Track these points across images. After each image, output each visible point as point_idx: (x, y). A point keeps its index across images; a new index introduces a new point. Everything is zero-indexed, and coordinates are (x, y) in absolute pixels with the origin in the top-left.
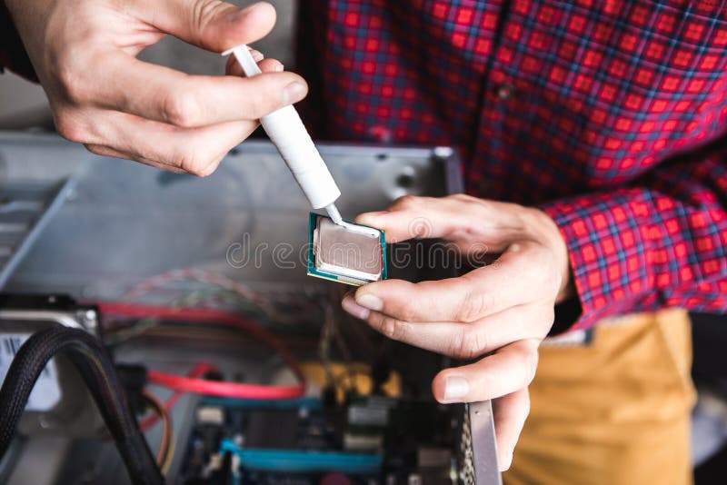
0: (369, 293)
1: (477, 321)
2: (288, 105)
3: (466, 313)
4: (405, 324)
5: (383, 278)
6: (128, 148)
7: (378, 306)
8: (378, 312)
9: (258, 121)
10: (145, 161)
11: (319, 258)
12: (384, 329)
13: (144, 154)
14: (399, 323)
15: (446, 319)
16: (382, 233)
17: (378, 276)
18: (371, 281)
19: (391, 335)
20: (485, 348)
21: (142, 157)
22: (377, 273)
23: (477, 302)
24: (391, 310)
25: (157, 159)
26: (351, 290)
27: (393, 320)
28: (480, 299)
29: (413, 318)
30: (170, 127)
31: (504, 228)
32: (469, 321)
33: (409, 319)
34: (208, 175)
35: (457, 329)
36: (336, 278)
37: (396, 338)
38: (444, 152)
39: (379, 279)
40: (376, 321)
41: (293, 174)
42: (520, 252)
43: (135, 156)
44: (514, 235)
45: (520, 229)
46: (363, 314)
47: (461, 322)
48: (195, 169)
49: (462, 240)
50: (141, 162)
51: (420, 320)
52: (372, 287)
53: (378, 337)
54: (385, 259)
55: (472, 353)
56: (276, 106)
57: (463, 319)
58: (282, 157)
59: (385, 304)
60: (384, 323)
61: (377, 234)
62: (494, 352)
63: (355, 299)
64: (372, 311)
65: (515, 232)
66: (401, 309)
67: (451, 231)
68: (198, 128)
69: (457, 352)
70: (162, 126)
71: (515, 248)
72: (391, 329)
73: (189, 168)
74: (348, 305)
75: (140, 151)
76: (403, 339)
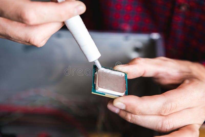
0: (119, 101)
1: (169, 115)
2: (77, 15)
3: (163, 111)
4: (136, 116)
5: (126, 95)
6: (4, 34)
7: (123, 107)
8: (124, 110)
9: (64, 23)
10: (13, 39)
11: (97, 85)
12: (126, 118)
13: (12, 36)
14: (133, 115)
15: (154, 114)
16: (126, 74)
17: (124, 94)
18: (120, 96)
19: (129, 121)
20: (173, 128)
21: (11, 38)
22: (123, 92)
23: (169, 106)
24: (129, 110)
25: (18, 39)
26: (111, 100)
27: (130, 114)
28: (170, 105)
29: (140, 113)
30: (23, 25)
31: (182, 72)
32: (165, 114)
33: (138, 114)
34: (41, 46)
35: (159, 118)
36: (104, 94)
37: (132, 122)
38: (155, 36)
39: (124, 95)
40: (123, 114)
41: (79, 46)
42: (189, 84)
43: (8, 37)
44: (187, 76)
45: (189, 73)
46: (117, 111)
47: (161, 115)
48: (35, 44)
49: (163, 78)
50: (11, 40)
51: (143, 114)
52: (121, 99)
53: (124, 121)
54: (127, 86)
55: (167, 130)
56: (71, 16)
57: (163, 114)
58: (75, 38)
59: (126, 106)
60: (126, 115)
61: (123, 75)
62: (178, 129)
63: (113, 105)
64: (121, 110)
65: (187, 74)
66: (134, 109)
67: (158, 73)
68: (37, 25)
69: (160, 129)
70: (20, 24)
71: (187, 81)
72: (129, 118)
73: (32, 43)
74: (110, 106)
75: (10, 35)
76: (135, 123)
